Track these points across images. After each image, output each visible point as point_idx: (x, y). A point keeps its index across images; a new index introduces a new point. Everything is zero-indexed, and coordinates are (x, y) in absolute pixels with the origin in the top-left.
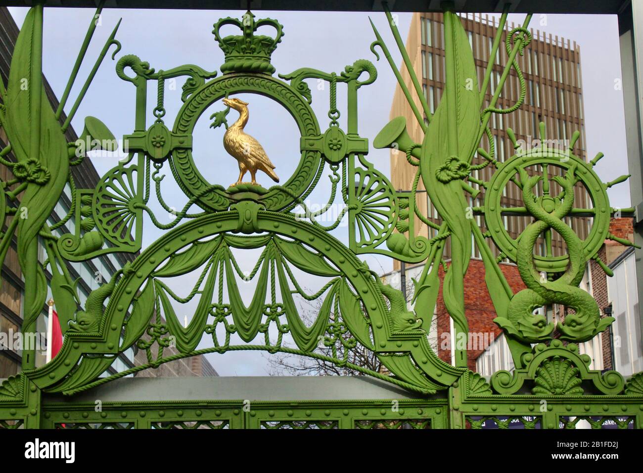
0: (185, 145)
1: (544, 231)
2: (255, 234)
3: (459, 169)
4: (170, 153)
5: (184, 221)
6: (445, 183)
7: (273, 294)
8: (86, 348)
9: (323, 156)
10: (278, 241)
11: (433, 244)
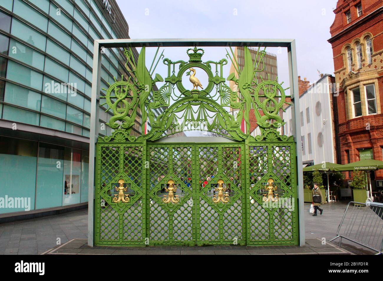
0: (180, 80)
1: (269, 101)
2: (197, 102)
3: (248, 85)
4: (176, 82)
5: (180, 99)
6: (245, 89)
7: (202, 117)
8: (157, 130)
9: (214, 82)
10: (203, 104)
11: (241, 104)
